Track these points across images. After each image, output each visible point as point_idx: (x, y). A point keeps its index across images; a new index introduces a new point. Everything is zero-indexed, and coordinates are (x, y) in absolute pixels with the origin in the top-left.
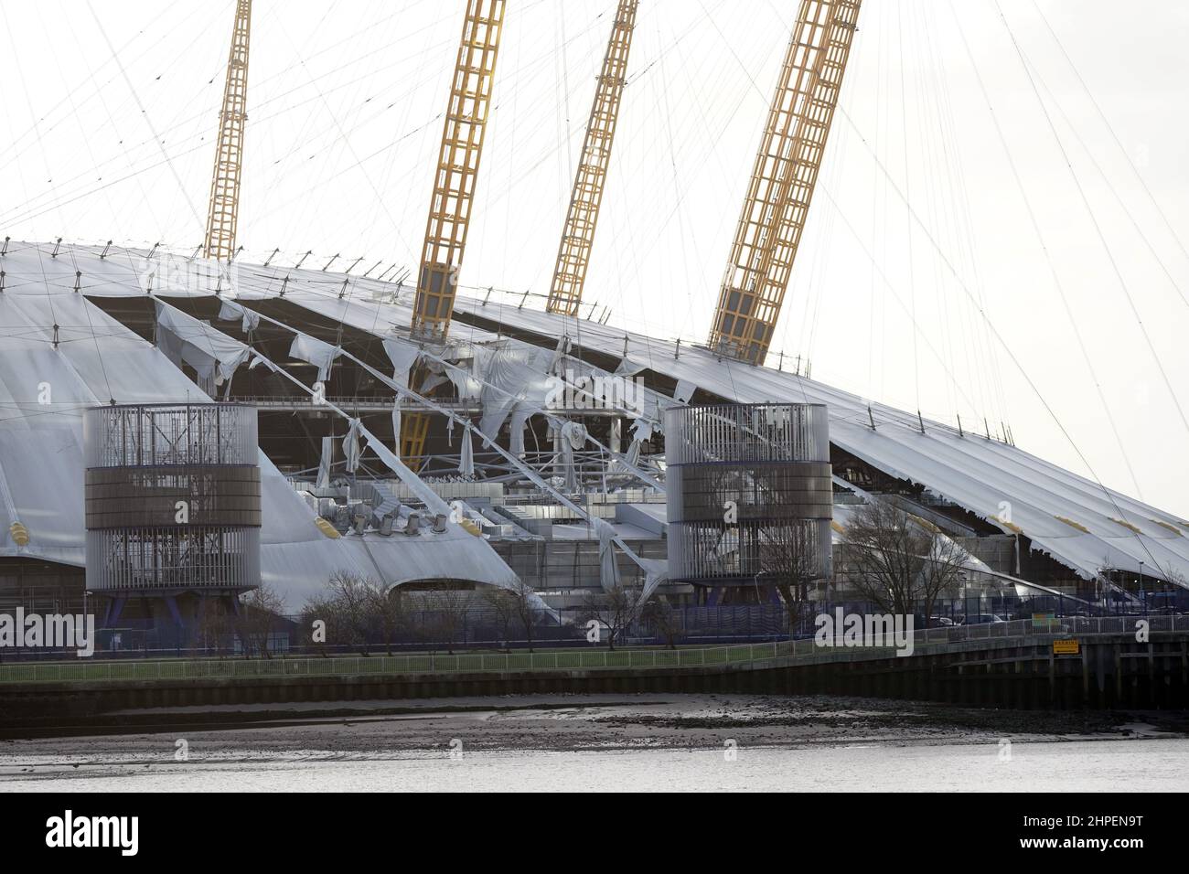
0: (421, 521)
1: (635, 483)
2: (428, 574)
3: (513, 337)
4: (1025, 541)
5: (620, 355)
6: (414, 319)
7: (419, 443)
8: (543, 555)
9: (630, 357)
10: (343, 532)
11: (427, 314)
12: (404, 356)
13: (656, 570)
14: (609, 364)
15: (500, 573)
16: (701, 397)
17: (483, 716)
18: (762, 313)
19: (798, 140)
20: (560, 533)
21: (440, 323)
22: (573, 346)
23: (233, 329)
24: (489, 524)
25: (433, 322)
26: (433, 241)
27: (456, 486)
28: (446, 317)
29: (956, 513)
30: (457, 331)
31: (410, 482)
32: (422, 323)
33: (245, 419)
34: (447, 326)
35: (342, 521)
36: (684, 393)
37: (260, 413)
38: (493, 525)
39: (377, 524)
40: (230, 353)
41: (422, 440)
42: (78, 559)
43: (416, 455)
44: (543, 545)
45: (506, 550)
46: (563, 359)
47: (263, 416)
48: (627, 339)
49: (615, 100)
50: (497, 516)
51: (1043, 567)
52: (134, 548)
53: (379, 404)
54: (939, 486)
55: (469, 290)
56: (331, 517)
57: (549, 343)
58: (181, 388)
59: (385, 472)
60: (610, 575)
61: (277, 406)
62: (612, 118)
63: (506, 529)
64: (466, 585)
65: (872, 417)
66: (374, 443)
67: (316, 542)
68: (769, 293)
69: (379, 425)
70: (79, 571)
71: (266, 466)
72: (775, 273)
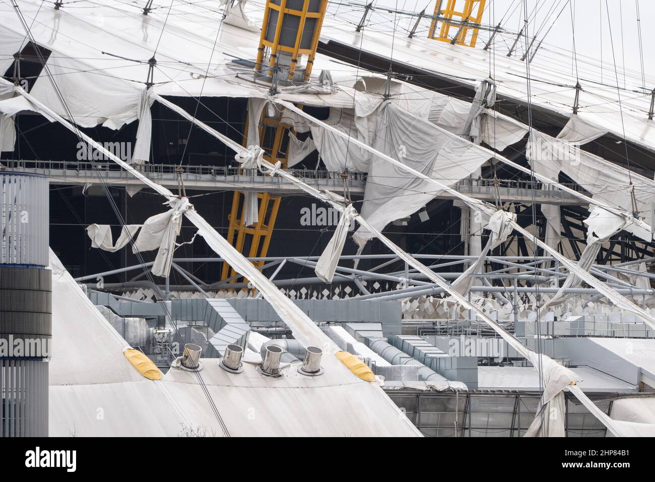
3: (409, 81)
5: (566, 111)
6: (261, 49)
7: (263, 238)
8: (466, 412)
9: (582, 114)
10: (165, 368)
11: (280, 43)
14: (550, 123)
20: (489, 378)
21: (300, 56)
22: (499, 97)
24: (381, 363)
25: (291, 54)
28: (309, 48)
32: (274, 56)
34: (310, 62)
37: (52, 186)
38: (388, 365)
41: (268, 233)
43: (258, 255)
44: (468, 395)
45: (409, 401)
46: (484, 116)
48: (578, 87)
50: (393, 351)
53: (208, 176)
57: (463, 92)
61: (68, 177)
67: (126, 385)
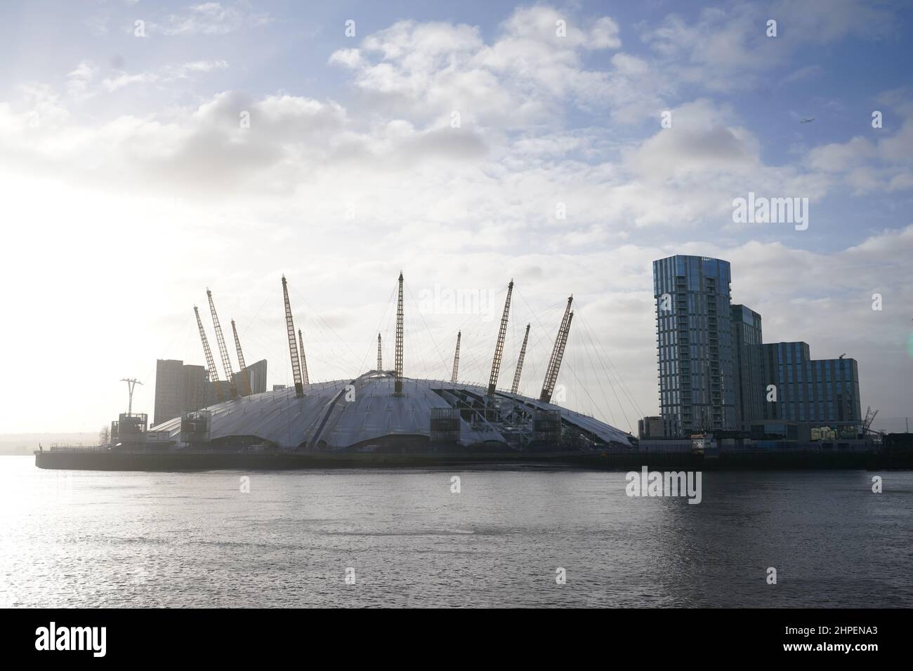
0: (488, 430)
1: (526, 424)
2: (489, 439)
3: (505, 397)
4: (596, 435)
5: (524, 401)
6: (488, 394)
7: (488, 416)
8: (510, 436)
9: (526, 401)
10: (475, 431)
11: (490, 393)
12: (486, 401)
13: (530, 439)
14: (522, 402)
15: (502, 439)
16: (538, 409)
17: (500, 465)
18: (549, 394)
19: (556, 363)
20: (513, 432)
21: (492, 394)
22: (516, 399)
23: (457, 395)
26: (491, 380)
27: (494, 423)
29: (583, 430)
30: (495, 396)
31: (487, 423)
33: (458, 411)
35: (475, 429)
36: (536, 408)
38: (501, 431)
39: (481, 430)
40: (457, 399)
42: (429, 435)
43: (488, 418)
44: (510, 434)
45: (503, 435)
46: (514, 401)
47: (461, 411)
48: (525, 398)
49: (523, 356)
50: (502, 429)
51: (599, 440)
52: (438, 434)
53: (482, 409)
54: (579, 425)
55: (497, 388)
56: (473, 429)
57: (512, 398)
58: (447, 405)
59: (484, 421)
60: (522, 440)
61: (464, 409)
62: (523, 359)
63: (503, 431)
64: (497, 441)
65: (569, 412)
66: (481, 416)
67: (470, 433)
68: (551, 390)
69: (482, 413)
70: (429, 437)
71: (462, 419)
72: (551, 387)
